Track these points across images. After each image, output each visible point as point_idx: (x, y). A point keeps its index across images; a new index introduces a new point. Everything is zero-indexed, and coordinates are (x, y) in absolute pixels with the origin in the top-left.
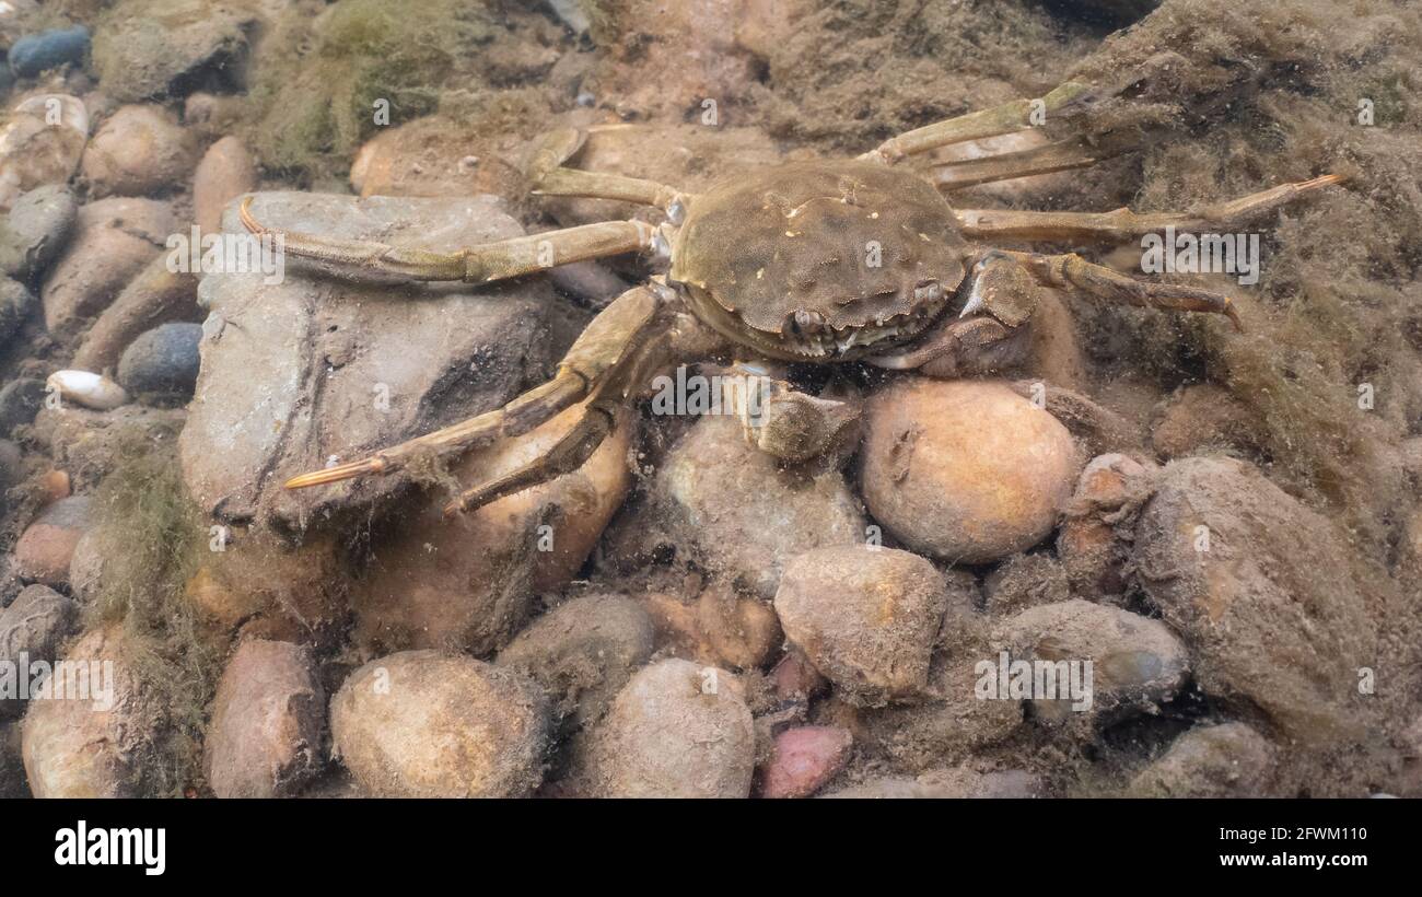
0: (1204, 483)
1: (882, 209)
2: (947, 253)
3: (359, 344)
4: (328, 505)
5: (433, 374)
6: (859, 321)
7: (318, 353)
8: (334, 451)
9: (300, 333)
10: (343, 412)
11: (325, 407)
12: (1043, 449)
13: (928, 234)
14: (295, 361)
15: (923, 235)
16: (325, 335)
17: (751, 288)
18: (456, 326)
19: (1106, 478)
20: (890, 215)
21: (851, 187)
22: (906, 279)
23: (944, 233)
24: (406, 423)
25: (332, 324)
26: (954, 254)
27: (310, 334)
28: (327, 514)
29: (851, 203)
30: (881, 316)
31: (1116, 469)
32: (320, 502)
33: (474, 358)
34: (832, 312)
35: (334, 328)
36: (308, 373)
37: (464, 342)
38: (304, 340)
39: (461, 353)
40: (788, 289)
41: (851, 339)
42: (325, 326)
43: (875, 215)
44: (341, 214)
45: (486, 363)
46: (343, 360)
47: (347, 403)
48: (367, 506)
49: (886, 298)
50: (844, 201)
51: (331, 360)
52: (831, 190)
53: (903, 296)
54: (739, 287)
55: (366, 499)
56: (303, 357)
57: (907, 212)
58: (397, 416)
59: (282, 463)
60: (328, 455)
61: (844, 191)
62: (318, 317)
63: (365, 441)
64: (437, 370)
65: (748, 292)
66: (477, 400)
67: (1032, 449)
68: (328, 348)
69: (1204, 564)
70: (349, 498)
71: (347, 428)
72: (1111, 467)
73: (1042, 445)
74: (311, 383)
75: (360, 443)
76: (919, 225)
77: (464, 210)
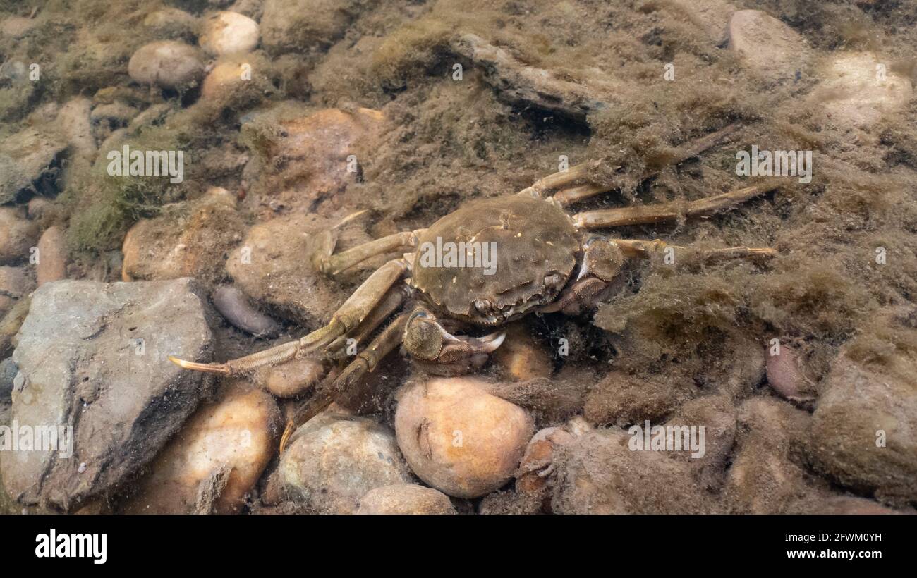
0: (594, 454)
1: (523, 230)
2: (563, 252)
3: (101, 387)
4: (79, 495)
5: (139, 407)
6: (512, 301)
7: (76, 397)
8: (84, 460)
9: (65, 386)
10: (88, 435)
11: (79, 431)
12: (501, 432)
13: (552, 241)
14: (61, 405)
15: (549, 243)
16: (82, 384)
17: (450, 289)
18: (155, 375)
19: (541, 446)
20: (529, 234)
21: (506, 218)
22: (538, 272)
23: (563, 238)
24: (125, 439)
25: (85, 376)
26: (568, 251)
27: (72, 385)
28: (79, 500)
29: (506, 228)
30: (525, 296)
31: (549, 439)
32: (74, 493)
33: (167, 394)
34: (496, 299)
35: (87, 379)
36: (69, 411)
37: (159, 384)
38: (68, 389)
39: (158, 392)
40: (471, 288)
41: (511, 311)
42: (81, 378)
43: (519, 235)
44: (96, 299)
45: (174, 395)
46: (91, 399)
47: (91, 429)
48: (103, 492)
49: (526, 286)
50: (502, 227)
51: (85, 399)
52: (495, 221)
53: (537, 283)
54: (443, 290)
55: (102, 488)
56: (67, 400)
57: (538, 230)
58: (120, 435)
59: (54, 469)
60: (80, 462)
61: (502, 221)
62: (77, 373)
63: (100, 454)
64: (142, 405)
65: (448, 292)
66: (170, 417)
67: (493, 433)
68: (83, 392)
69: (590, 507)
70: (91, 490)
71: (90, 446)
72: (546, 438)
73: (500, 429)
74: (71, 418)
75: (97, 455)
76: (546, 236)
77: (168, 290)
